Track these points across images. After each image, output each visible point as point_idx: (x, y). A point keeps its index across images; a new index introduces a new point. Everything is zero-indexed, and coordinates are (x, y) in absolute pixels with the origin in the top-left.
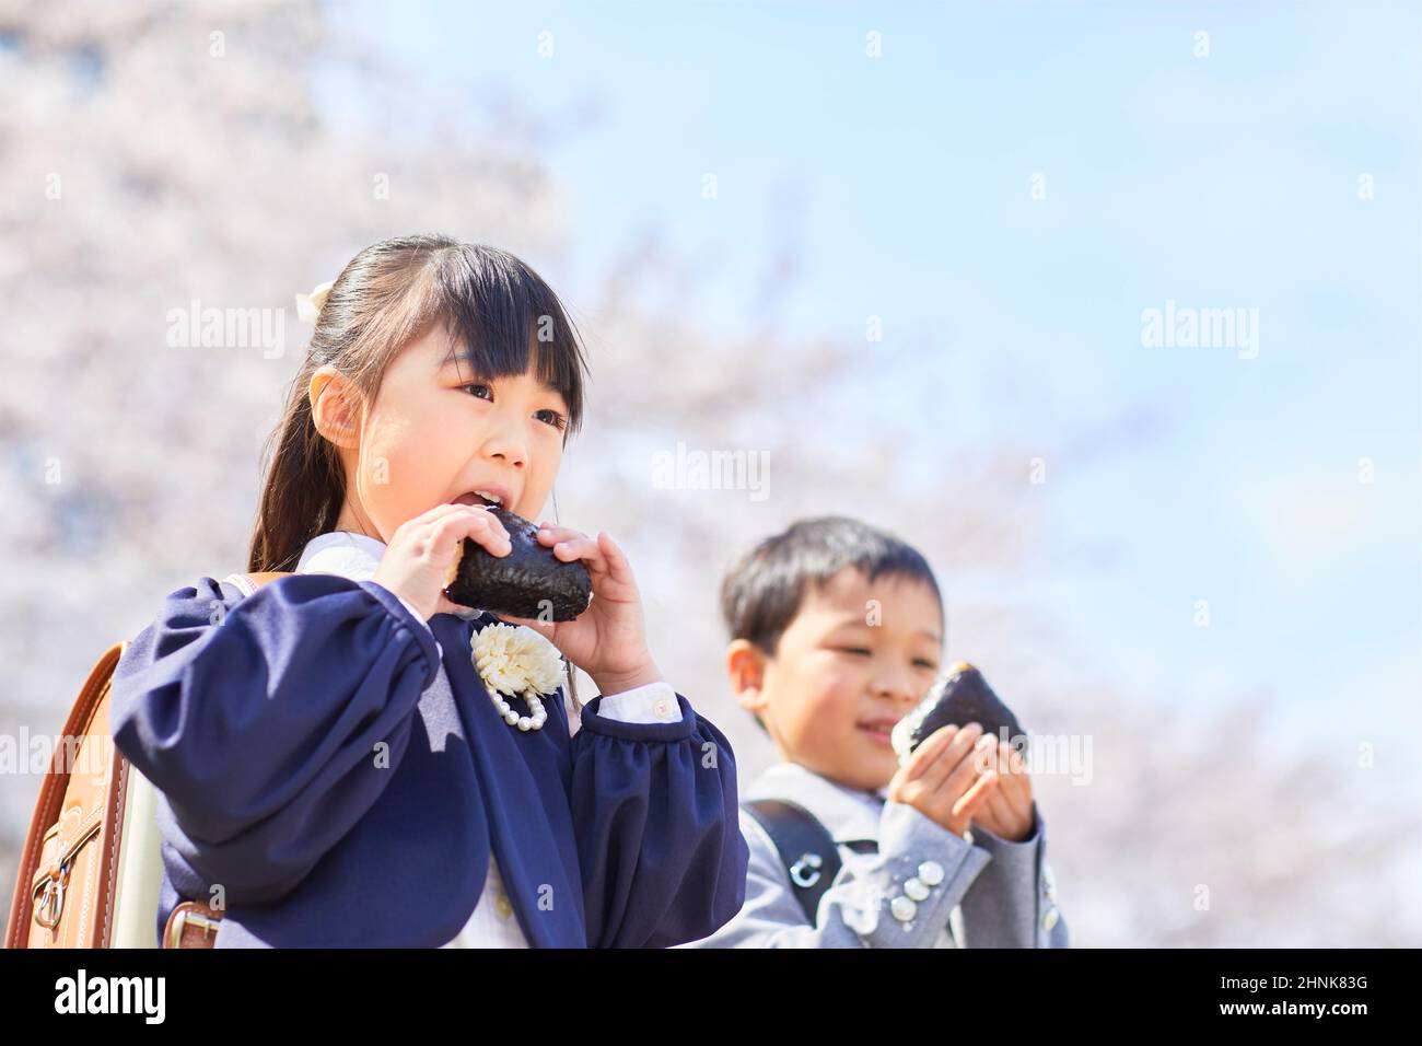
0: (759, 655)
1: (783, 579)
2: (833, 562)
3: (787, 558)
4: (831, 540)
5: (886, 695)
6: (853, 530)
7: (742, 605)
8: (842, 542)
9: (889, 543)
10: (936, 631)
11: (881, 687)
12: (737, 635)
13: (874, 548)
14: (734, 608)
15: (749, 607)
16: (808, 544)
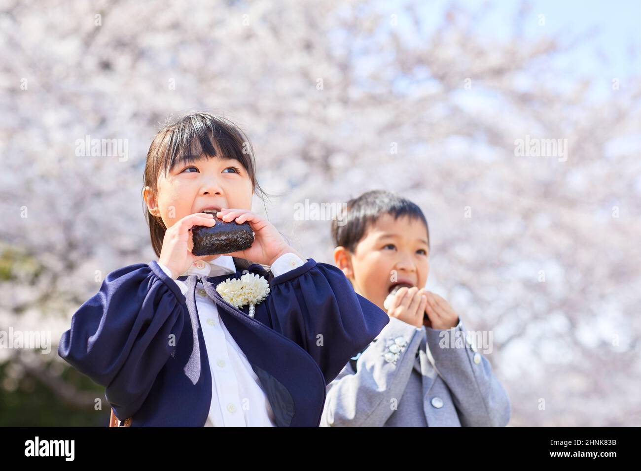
0: (349, 253)
1: (357, 219)
2: (379, 210)
3: (359, 210)
4: (378, 201)
5: (403, 269)
6: (388, 196)
7: (340, 231)
8: (383, 202)
9: (403, 201)
10: (425, 239)
11: (400, 266)
12: (339, 244)
13: (398, 204)
14: (337, 233)
15: (343, 232)
16: (367, 203)
